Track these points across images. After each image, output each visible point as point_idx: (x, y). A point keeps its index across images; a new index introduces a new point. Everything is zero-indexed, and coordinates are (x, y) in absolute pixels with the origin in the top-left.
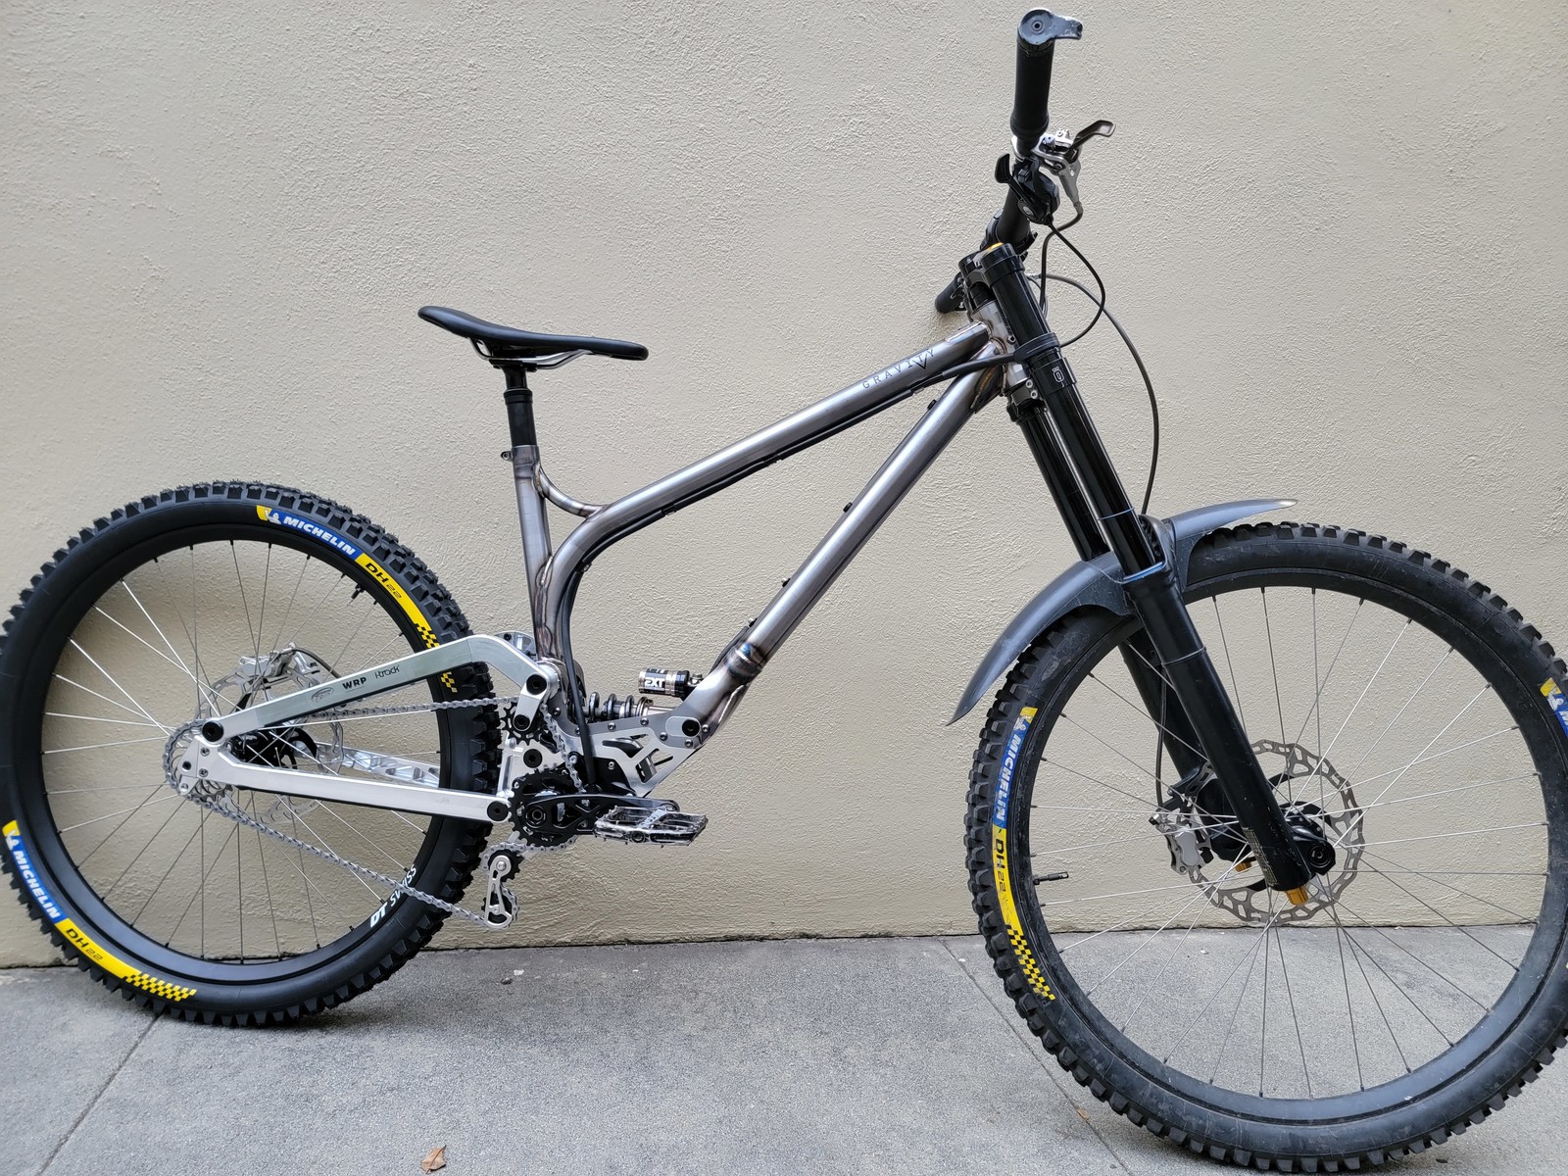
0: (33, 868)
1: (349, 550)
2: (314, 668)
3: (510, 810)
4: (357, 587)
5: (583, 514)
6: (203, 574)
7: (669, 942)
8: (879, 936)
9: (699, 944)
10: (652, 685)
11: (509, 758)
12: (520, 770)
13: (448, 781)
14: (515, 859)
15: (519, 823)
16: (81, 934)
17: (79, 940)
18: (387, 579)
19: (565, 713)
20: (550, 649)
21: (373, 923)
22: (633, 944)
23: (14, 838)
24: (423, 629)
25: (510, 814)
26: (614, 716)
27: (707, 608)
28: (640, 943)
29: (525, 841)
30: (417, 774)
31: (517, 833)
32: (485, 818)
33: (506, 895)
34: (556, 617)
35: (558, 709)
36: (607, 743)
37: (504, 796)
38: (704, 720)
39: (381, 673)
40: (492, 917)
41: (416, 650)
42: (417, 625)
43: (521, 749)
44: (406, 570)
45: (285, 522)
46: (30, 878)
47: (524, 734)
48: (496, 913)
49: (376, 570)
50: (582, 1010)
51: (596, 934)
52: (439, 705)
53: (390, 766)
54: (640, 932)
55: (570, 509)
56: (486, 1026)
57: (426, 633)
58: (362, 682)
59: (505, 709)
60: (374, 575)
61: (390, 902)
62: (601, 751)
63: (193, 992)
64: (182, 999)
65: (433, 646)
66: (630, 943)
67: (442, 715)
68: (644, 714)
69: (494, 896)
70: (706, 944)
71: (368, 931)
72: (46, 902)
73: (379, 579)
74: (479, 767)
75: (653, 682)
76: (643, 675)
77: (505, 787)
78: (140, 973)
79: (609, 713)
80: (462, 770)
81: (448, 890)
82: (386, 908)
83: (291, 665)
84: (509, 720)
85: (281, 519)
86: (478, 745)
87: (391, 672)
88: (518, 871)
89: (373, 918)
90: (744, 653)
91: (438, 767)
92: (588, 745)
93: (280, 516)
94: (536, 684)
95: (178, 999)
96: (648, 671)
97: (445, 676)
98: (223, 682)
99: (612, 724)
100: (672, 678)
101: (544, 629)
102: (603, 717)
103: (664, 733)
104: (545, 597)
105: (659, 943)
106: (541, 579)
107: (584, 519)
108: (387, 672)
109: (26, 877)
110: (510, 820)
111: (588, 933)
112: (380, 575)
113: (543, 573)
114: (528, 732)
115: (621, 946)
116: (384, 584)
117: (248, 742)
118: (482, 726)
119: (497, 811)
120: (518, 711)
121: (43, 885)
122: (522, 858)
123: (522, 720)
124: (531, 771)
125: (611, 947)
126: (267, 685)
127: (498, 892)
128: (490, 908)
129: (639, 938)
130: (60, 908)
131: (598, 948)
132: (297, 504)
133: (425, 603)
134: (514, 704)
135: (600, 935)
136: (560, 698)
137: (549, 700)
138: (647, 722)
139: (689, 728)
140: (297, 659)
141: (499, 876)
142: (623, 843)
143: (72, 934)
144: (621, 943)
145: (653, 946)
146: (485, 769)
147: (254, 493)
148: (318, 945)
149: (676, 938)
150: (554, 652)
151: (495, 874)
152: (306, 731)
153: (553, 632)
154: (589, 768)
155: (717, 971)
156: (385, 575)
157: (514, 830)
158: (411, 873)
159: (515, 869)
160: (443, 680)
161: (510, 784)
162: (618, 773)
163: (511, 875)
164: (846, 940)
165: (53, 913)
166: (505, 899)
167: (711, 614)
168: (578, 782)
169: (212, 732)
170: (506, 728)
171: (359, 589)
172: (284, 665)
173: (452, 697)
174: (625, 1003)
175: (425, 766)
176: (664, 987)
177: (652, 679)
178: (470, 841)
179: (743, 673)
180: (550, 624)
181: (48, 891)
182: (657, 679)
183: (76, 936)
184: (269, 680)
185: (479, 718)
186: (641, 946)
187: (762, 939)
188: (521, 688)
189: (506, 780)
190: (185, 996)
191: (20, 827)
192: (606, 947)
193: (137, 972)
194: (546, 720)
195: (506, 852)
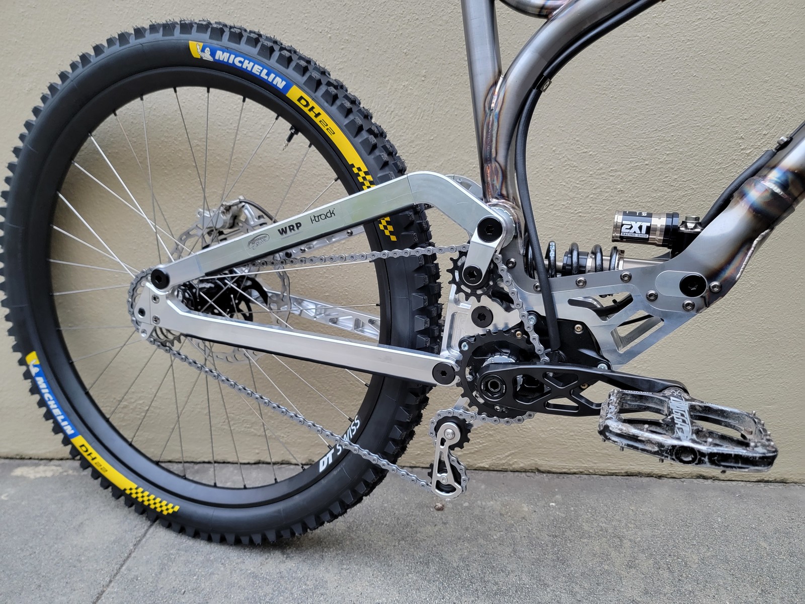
0: (52, 392)
1: (280, 83)
2: (262, 221)
3: (458, 374)
4: (291, 129)
5: (545, 13)
6: (166, 134)
7: (575, 473)
8: (775, 481)
9: (602, 477)
10: (632, 231)
11: (453, 316)
12: (466, 328)
13: (388, 337)
14: (464, 428)
15: (468, 388)
16: (91, 450)
17: (89, 455)
18: (319, 114)
19: (521, 266)
20: (501, 189)
21: (322, 468)
22: (543, 472)
23: (35, 366)
24: (359, 169)
25: (457, 378)
26: (581, 270)
27: (631, 162)
28: (549, 472)
29: (475, 409)
30: (358, 324)
31: (467, 400)
32: (429, 378)
33: (455, 464)
34: (508, 149)
35: (513, 260)
36: (572, 302)
37: (449, 356)
38: (714, 274)
39: (316, 218)
40: (439, 486)
41: (351, 192)
42: (353, 166)
43: (468, 306)
44: (338, 103)
45: (217, 58)
46: (49, 400)
47: (474, 289)
48: (444, 482)
49: (308, 104)
50: (515, 551)
51: (511, 463)
52: (378, 255)
53: (334, 315)
54: (549, 463)
55: (530, 10)
56: (427, 564)
57: (362, 174)
58: (298, 227)
59: (451, 259)
60: (306, 110)
61: (336, 451)
62: (565, 312)
63: (177, 508)
64: (168, 514)
65: (369, 187)
66: (539, 471)
67: (381, 265)
68: (620, 268)
69: (441, 464)
70: (608, 477)
71: (317, 475)
72: (63, 420)
73: (312, 115)
74: (421, 323)
75: (634, 227)
76: (619, 218)
77: (449, 346)
78: (136, 486)
79: (575, 265)
80: (403, 325)
81: (392, 448)
82: (333, 454)
83: (242, 218)
84: (457, 274)
85: (213, 54)
86: (419, 300)
87: (326, 216)
88: (468, 440)
89: (321, 462)
90: (776, 183)
91: (378, 319)
92: (550, 303)
93: (211, 51)
94: (489, 229)
95: (165, 513)
96: (625, 214)
97: (384, 222)
98: (188, 234)
99: (582, 279)
100: (660, 222)
101: (494, 164)
102: (566, 271)
103: (652, 292)
104: (496, 124)
105: (565, 473)
106: (491, 103)
107: (546, 20)
108: (323, 217)
109: (47, 399)
110: (458, 385)
111: (504, 462)
112: (312, 109)
113: (493, 94)
114: (480, 287)
115: (532, 474)
116: (317, 120)
117: (201, 289)
118: (422, 279)
119: (444, 373)
120: (468, 262)
121: (60, 407)
122: (471, 425)
123: (472, 273)
124: (480, 331)
125: (524, 474)
126: (222, 237)
127: (445, 459)
128: (437, 476)
129: (548, 469)
130: (74, 427)
131: (512, 474)
132: (226, 35)
133: (359, 139)
134: (463, 254)
135: (513, 464)
136: (516, 245)
137: (502, 249)
138: (630, 277)
139: (690, 286)
140: (246, 211)
141: (447, 444)
142: (656, 459)
143: (84, 448)
144: (532, 471)
145: (561, 476)
146: (428, 325)
147: (186, 27)
148: (276, 479)
149: (581, 470)
150: (504, 192)
151: (443, 442)
152: (258, 279)
153: (503, 167)
154: (552, 332)
155: (631, 512)
156: (318, 109)
157: (463, 396)
158: (355, 425)
159: (464, 439)
160: (381, 227)
161: (455, 342)
162: (588, 339)
163: (460, 445)
164: (742, 483)
165: (69, 430)
166: (453, 468)
167: (636, 168)
168: (538, 347)
169: (160, 279)
170: (453, 281)
171: (293, 131)
172: (235, 218)
173: (392, 246)
174: (554, 545)
175: (365, 317)
176: (586, 527)
177: (633, 223)
178: (413, 400)
179: (773, 211)
180: (501, 159)
181: (64, 412)
182: (639, 224)
183: (87, 451)
184: (225, 231)
185: (420, 269)
186: (550, 476)
187: (660, 477)
188: (472, 236)
189: (450, 337)
190: (171, 511)
191: (39, 358)
192: (519, 474)
193: (134, 486)
194: (500, 273)
195: (454, 419)
